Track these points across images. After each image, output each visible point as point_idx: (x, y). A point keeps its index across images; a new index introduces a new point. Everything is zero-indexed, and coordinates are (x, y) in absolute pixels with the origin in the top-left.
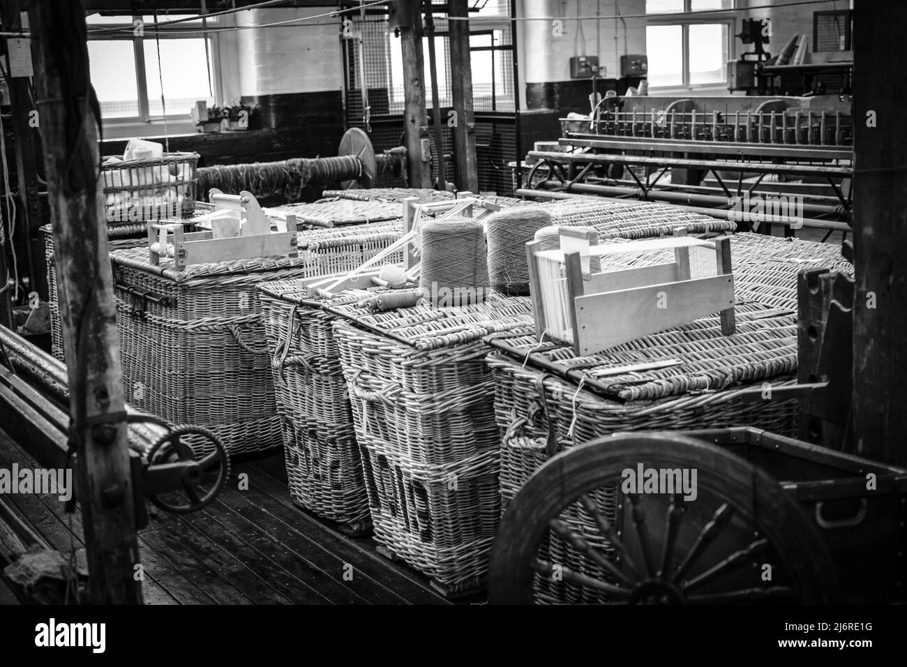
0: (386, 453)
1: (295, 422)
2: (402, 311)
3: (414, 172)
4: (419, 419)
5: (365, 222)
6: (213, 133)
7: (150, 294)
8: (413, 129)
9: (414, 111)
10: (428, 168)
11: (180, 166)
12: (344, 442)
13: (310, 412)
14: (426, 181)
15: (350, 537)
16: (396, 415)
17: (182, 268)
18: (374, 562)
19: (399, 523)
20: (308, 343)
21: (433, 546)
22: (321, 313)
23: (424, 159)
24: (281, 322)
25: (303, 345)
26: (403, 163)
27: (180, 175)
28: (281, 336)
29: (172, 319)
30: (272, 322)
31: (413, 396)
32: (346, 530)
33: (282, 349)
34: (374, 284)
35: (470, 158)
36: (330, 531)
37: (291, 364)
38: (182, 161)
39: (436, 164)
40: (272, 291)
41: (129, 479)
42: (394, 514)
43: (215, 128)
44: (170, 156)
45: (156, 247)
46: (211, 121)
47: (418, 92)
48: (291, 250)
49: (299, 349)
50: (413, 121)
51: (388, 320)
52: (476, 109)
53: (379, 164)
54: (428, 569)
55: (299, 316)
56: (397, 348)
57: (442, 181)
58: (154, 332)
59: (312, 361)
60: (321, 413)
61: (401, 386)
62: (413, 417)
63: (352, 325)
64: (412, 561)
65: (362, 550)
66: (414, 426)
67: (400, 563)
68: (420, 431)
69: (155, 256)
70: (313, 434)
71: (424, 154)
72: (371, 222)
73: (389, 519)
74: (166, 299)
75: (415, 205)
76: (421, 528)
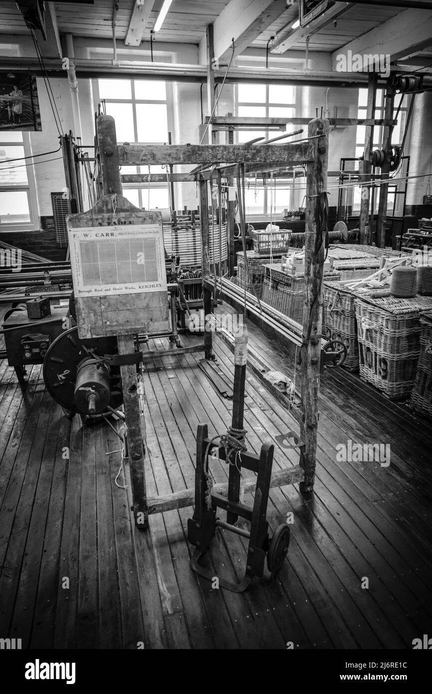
0: (371, 347)
1: (332, 330)
2: (384, 299)
3: (361, 238)
4: (389, 338)
5: (351, 259)
6: (289, 220)
7: (281, 281)
8: (362, 222)
9: (363, 215)
10: (367, 237)
11: (285, 235)
12: (352, 340)
13: (339, 328)
14: (365, 242)
15: (349, 372)
16: (378, 334)
17: (294, 274)
18: (359, 382)
19: (372, 371)
20: (341, 304)
21: (387, 381)
22: (349, 295)
23: (366, 234)
24: (331, 296)
25: (339, 305)
26: (357, 235)
27: (285, 238)
28: (330, 301)
29: (288, 290)
30: (327, 295)
31: (388, 330)
32: (348, 370)
33: (331, 305)
34: (367, 286)
35: (383, 234)
36: (342, 369)
37: (335, 311)
38: (286, 233)
39: (370, 236)
40: (329, 285)
41: (320, 357)
42: (370, 367)
43: (289, 218)
44: (282, 231)
45: (284, 265)
46: (288, 216)
47: (366, 209)
48: (331, 269)
49: (337, 306)
50: (363, 219)
51: (379, 302)
52: (387, 215)
53: (349, 235)
54: (382, 389)
55: (339, 294)
56: (383, 312)
57: (371, 242)
58: (281, 294)
59: (343, 311)
60: (344, 329)
61: (382, 325)
62: (386, 337)
63: (362, 301)
64: (376, 385)
65: (354, 377)
66: (386, 340)
67: (370, 384)
68: (388, 342)
69: (283, 268)
70: (339, 336)
71: (366, 232)
72: (353, 259)
73: (367, 369)
74: (287, 283)
75: (386, 259)
76: (382, 375)
